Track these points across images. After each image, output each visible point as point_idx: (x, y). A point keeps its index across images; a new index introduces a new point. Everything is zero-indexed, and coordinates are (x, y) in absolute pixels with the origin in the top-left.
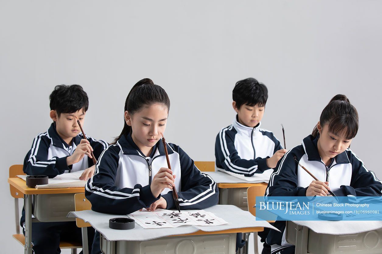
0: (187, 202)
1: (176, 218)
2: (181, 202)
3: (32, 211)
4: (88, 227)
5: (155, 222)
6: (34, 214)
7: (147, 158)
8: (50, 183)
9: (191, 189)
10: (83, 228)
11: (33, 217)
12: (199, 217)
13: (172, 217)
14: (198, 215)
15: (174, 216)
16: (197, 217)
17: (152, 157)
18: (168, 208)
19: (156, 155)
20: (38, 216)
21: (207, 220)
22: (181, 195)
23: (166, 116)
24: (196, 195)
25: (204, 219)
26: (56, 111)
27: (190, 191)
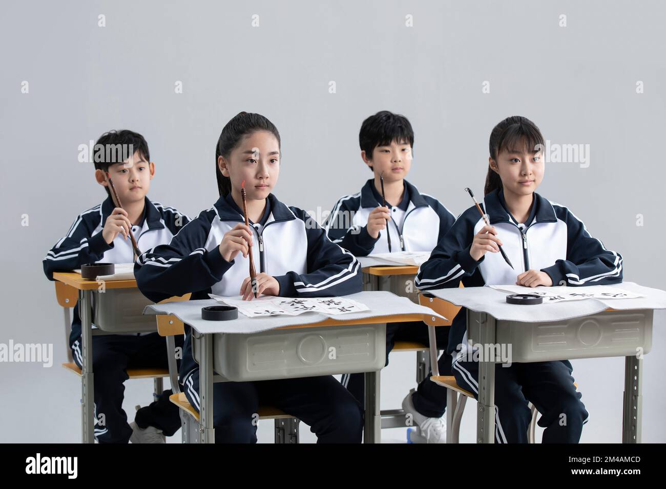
0: (310, 287)
1: (299, 305)
2: (302, 287)
3: (92, 319)
4: (175, 336)
5: (268, 311)
6: (95, 322)
7: (255, 226)
8: (118, 273)
9: (318, 271)
10: (169, 337)
11: (93, 327)
12: (332, 305)
13: (293, 305)
14: (330, 302)
15: (295, 304)
16: (329, 304)
17: (263, 224)
18: (281, 295)
19: (269, 221)
20: (101, 323)
21: (343, 308)
22: (304, 278)
23: (277, 149)
24: (325, 278)
25: (340, 306)
26: (103, 171)
27: (318, 273)
